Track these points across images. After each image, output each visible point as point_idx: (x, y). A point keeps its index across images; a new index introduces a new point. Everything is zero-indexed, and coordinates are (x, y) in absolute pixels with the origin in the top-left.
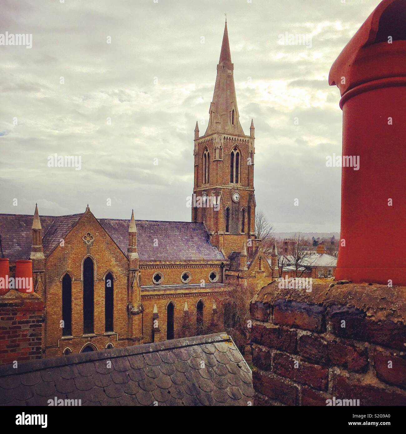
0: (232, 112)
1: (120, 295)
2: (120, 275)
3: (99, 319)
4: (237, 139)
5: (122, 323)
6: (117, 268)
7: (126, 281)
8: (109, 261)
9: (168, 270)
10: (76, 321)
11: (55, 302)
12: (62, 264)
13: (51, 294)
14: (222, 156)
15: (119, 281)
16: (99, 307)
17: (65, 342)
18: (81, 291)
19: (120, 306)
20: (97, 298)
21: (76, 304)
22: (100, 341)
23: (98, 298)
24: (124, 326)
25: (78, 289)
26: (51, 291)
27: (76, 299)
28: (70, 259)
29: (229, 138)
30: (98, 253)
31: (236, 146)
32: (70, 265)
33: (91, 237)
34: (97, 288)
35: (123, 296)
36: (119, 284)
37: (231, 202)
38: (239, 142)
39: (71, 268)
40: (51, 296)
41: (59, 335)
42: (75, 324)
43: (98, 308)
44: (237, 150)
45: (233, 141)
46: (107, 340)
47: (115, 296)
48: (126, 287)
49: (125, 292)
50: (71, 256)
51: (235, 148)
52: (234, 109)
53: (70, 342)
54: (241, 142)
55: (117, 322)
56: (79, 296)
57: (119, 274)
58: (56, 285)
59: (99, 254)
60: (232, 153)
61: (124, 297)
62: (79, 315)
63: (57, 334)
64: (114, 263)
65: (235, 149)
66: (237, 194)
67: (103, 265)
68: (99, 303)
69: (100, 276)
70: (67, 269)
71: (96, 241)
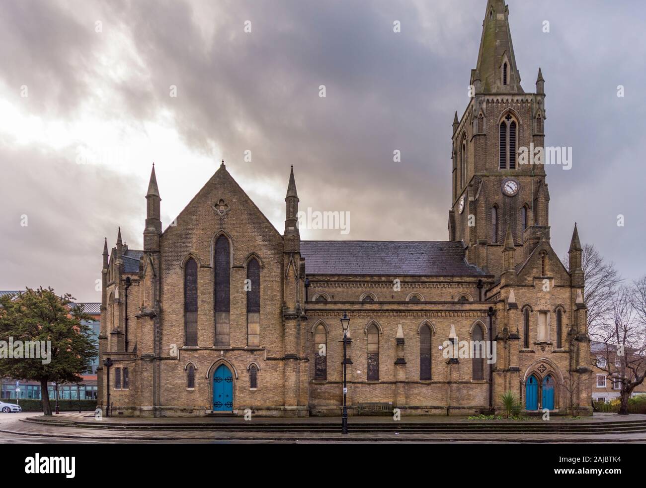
0: (503, 67)
1: (269, 292)
2: (269, 261)
3: (237, 325)
4: (510, 101)
5: (272, 335)
6: (265, 251)
7: (279, 271)
8: (253, 239)
9: (385, 289)
10: (203, 326)
11: (174, 296)
12: (184, 243)
13: (168, 285)
14: (484, 127)
15: (269, 271)
16: (238, 308)
17: (188, 354)
18: (210, 283)
19: (269, 309)
20: (234, 294)
21: (203, 301)
22: (239, 358)
23: (236, 295)
24: (277, 338)
25: (206, 279)
26: (169, 280)
27: (203, 294)
28: (194, 236)
29: (495, 100)
30: (236, 229)
31: (509, 112)
32: (195, 245)
33: (226, 205)
34: (234, 279)
35: (275, 293)
36: (267, 275)
37: (502, 196)
38: (514, 105)
39: (196, 249)
40: (169, 288)
41: (179, 342)
42: (202, 330)
43: (235, 308)
44: (511, 118)
45: (504, 105)
46: (249, 358)
47: (261, 293)
48: (279, 280)
49: (277, 286)
50: (196, 232)
51: (508, 115)
52: (507, 61)
53: (196, 355)
54: (519, 105)
55: (265, 331)
56: (208, 289)
57: (267, 260)
58: (176, 273)
59: (238, 229)
60: (503, 124)
61: (275, 295)
62: (208, 317)
63: (176, 341)
64: (261, 243)
65: (508, 118)
66: (512, 182)
67: (243, 245)
68: (238, 302)
69: (238, 262)
70: (191, 250)
71: (232, 210)
